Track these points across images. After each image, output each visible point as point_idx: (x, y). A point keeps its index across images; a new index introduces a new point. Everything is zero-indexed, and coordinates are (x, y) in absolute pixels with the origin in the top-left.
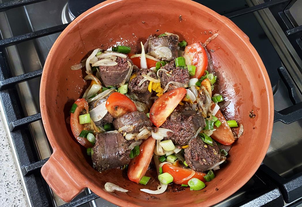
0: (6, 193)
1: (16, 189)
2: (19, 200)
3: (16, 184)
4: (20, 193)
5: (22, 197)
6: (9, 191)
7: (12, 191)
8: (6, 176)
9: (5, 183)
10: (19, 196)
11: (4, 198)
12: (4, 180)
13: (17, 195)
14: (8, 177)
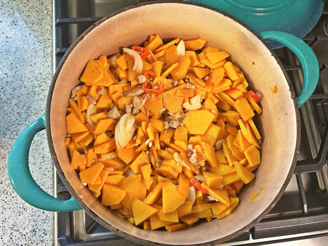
0: (41, 163)
1: (48, 162)
2: (48, 171)
3: (49, 158)
4: (51, 166)
5: (51, 169)
6: (43, 162)
7: (45, 163)
8: (44, 150)
9: (42, 155)
10: (49, 168)
11: (39, 167)
12: (42, 153)
13: (48, 167)
14: (45, 152)
